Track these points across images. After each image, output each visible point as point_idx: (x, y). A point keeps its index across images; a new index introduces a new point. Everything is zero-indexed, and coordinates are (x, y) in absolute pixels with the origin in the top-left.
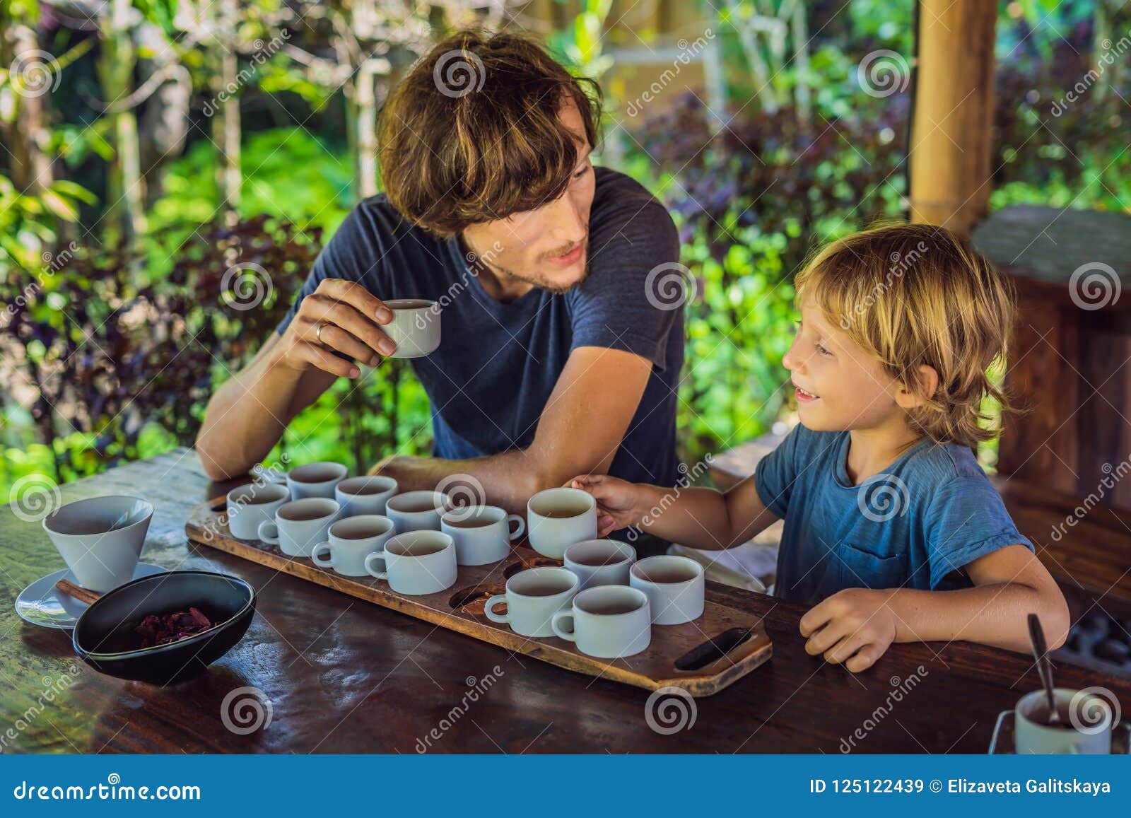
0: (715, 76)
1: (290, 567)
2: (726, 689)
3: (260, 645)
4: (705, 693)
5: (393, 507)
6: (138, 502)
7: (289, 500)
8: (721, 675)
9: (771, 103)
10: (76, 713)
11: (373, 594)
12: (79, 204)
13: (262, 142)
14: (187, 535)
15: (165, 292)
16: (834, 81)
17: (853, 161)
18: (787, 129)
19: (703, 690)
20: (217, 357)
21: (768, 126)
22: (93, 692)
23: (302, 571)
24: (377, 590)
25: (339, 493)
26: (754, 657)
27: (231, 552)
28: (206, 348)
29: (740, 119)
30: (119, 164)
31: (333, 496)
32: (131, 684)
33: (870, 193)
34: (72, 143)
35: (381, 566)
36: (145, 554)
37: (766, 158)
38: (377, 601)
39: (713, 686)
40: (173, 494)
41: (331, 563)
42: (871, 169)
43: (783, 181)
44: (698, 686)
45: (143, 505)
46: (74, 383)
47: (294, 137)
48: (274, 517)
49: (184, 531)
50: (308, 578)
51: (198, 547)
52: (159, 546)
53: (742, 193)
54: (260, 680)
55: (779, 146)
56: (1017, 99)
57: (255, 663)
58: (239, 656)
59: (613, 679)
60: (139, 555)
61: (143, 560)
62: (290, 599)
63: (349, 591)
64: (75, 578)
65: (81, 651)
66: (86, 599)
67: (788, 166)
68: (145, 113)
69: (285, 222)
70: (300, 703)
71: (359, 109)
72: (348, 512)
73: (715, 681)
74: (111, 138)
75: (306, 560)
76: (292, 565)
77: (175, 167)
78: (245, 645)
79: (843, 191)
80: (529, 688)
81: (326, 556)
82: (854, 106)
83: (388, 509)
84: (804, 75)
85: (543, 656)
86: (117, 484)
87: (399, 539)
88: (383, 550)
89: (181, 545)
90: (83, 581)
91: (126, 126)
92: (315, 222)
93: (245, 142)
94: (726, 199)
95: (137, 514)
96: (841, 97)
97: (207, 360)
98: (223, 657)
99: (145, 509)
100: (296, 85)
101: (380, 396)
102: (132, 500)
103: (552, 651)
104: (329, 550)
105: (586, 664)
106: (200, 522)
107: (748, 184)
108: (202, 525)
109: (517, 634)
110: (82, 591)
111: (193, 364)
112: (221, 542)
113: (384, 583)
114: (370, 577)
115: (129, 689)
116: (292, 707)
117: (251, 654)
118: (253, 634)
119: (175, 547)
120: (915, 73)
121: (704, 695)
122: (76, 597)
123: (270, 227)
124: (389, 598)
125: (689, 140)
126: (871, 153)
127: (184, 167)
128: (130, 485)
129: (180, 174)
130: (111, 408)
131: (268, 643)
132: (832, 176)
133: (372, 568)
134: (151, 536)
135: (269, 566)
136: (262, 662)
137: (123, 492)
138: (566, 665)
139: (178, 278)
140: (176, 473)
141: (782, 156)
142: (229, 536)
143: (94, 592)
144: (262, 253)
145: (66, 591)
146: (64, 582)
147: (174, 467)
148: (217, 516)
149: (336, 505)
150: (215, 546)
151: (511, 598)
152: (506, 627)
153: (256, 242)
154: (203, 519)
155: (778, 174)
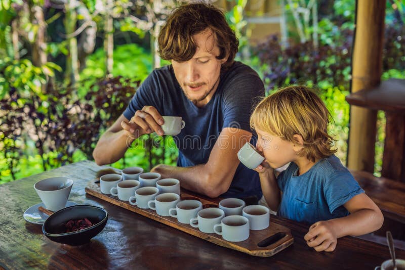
0: (284, 29)
1: (121, 205)
2: (276, 255)
3: (109, 233)
5: (159, 184)
6: (68, 180)
7: (122, 180)
8: (274, 250)
9: (303, 40)
10: (43, 255)
11: (151, 215)
12: (55, 70)
13: (121, 49)
14: (86, 192)
15: (84, 103)
16: (327, 31)
17: (332, 60)
18: (309, 49)
19: (268, 255)
20: (101, 127)
21: (302, 48)
22: (49, 248)
23: (126, 206)
25: (140, 179)
26: (286, 243)
27: (101, 198)
28: (98, 123)
29: (292, 45)
30: (70, 56)
31: (138, 179)
32: (63, 245)
33: (338, 72)
34: (54, 49)
35: (154, 205)
36: (70, 198)
37: (301, 59)
38: (152, 218)
39: (271, 254)
40: (82, 177)
41: (136, 204)
42: (339, 64)
43: (307, 68)
44: (266, 253)
46: (51, 135)
47: (133, 47)
48: (116, 186)
49: (84, 190)
50: (127, 209)
51: (89, 196)
52: (76, 195)
53: (292, 71)
54: (109, 245)
55: (305, 55)
56: (393, 40)
57: (107, 239)
58: (102, 236)
60: (68, 198)
61: (69, 200)
62: (121, 216)
63: (142, 214)
64: (45, 206)
65: (45, 233)
66: (48, 214)
67: (309, 62)
68: (79, 38)
69: (127, 79)
70: (123, 254)
71: (154, 39)
72: (143, 185)
73: (272, 252)
74: (68, 47)
75: (127, 202)
77: (91, 57)
78: (104, 232)
79: (329, 72)
80: (205, 251)
81: (134, 201)
82: (334, 41)
83: (157, 185)
84: (316, 29)
85: (210, 240)
86: (62, 172)
87: (160, 196)
88: (155, 200)
89: (83, 195)
90: (48, 207)
91: (73, 43)
92: (138, 79)
93: (115, 48)
94: (286, 73)
95: (68, 184)
96: (329, 37)
97: (98, 128)
98: (96, 236)
99: (70, 182)
100: (133, 29)
103: (213, 239)
104: (135, 199)
105: (226, 244)
106: (90, 187)
107: (294, 68)
109: (201, 232)
110: (47, 211)
111: (93, 129)
112: (98, 195)
113: (155, 211)
114: (150, 209)
115: (62, 247)
116: (119, 256)
117: (106, 236)
118: (107, 228)
119: (81, 196)
120: (355, 30)
121: (268, 257)
122: (45, 213)
123: (122, 80)
124: (156, 217)
125: (273, 52)
126: (339, 58)
127: (94, 57)
128: (67, 173)
129: (92, 60)
130: (63, 144)
131: (113, 232)
132: (325, 66)
133: (150, 206)
134: (72, 191)
135: (113, 204)
136: (109, 239)
138: (218, 244)
139: (88, 98)
140: (83, 169)
141: (307, 58)
142: (100, 192)
143: (51, 211)
144: (118, 90)
145: (42, 211)
146: (41, 207)
147: (83, 167)
148: (96, 185)
149: (138, 183)
150: (95, 196)
151: (199, 218)
152: (198, 229)
153: (117, 86)
154: (92, 186)
155: (305, 65)
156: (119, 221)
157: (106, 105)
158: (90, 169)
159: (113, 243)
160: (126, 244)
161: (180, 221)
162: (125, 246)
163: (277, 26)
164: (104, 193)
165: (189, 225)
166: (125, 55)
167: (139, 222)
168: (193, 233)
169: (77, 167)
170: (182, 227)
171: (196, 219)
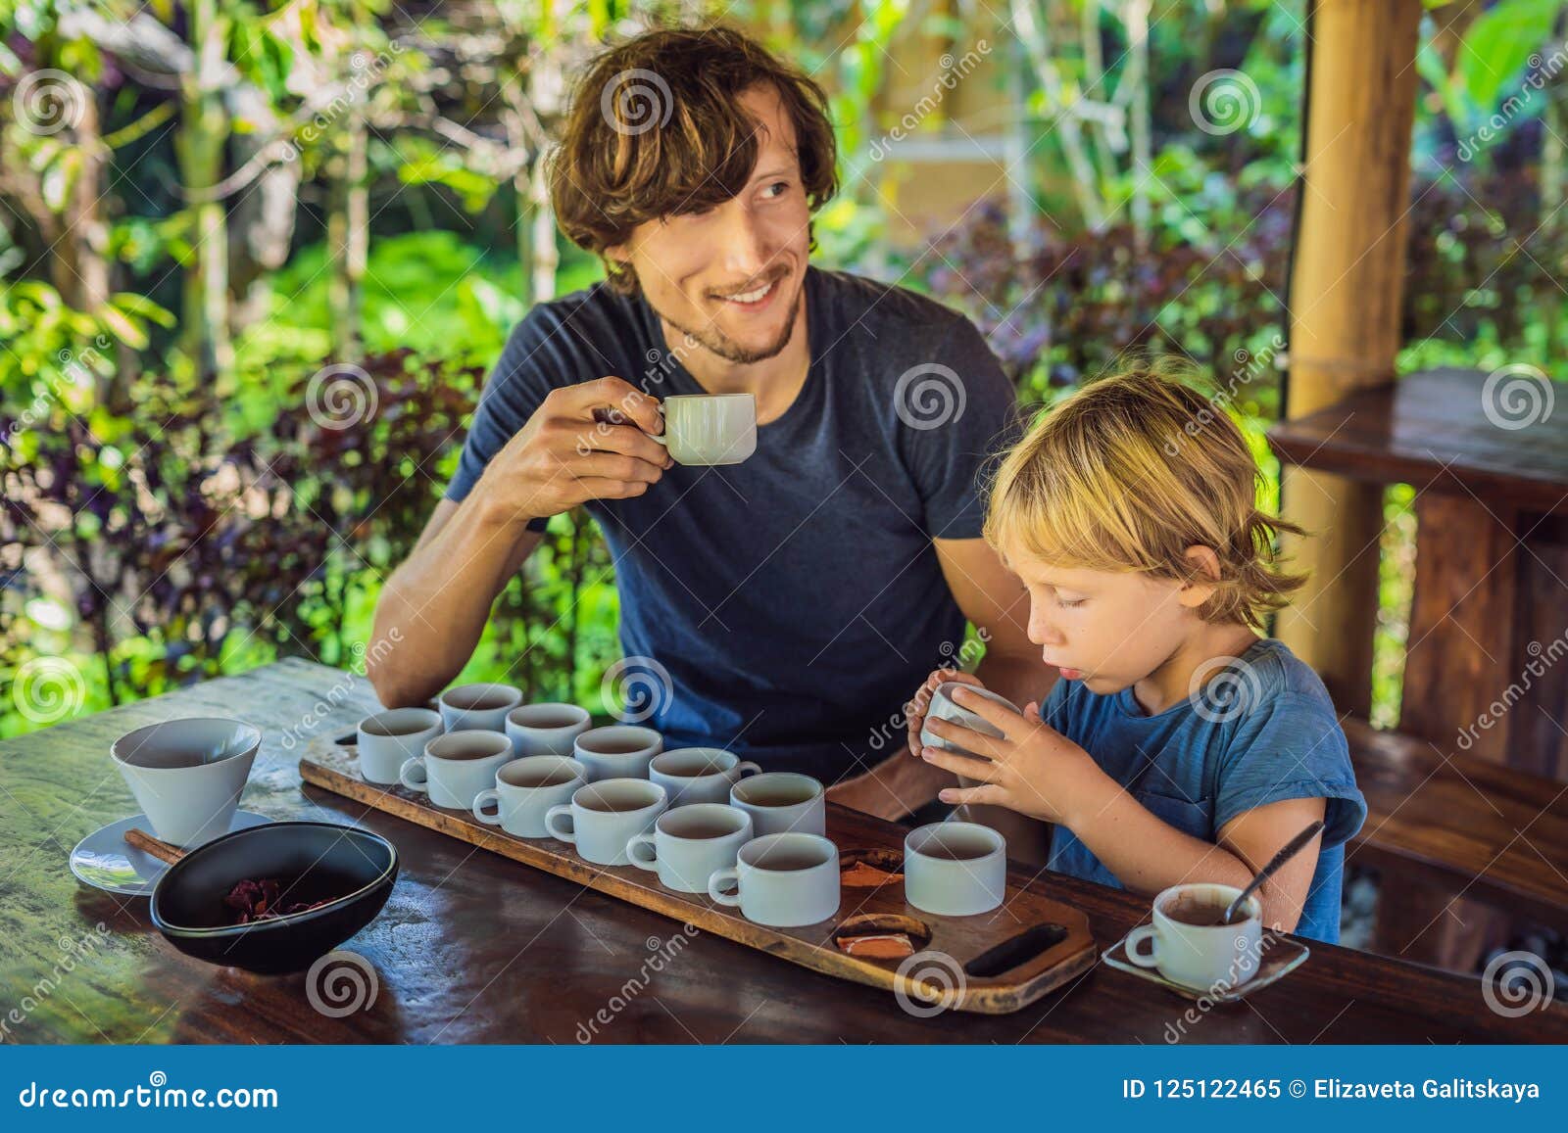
0: (1020, 178)
1: (442, 823)
2: (1034, 1004)
3: (401, 926)
4: (1005, 1008)
5: (583, 746)
6: (241, 727)
7: (441, 731)
8: (1027, 984)
9: (1099, 220)
10: (151, 1007)
11: (555, 863)
12: (150, 325)
13: (395, 249)
14: (302, 776)
15: (266, 450)
16: (1184, 192)
17: (1208, 303)
18: (1120, 255)
19: (1003, 1004)
20: (336, 539)
21: (1095, 250)
22: (175, 981)
23: (458, 829)
24: (559, 857)
25: (510, 725)
26: (1072, 962)
27: (360, 800)
28: (321, 526)
29: (1054, 241)
30: (200, 273)
31: (502, 729)
32: (226, 972)
33: (1232, 346)
34: (141, 243)
35: (567, 824)
36: (244, 799)
37: (1091, 294)
38: (560, 872)
39: (1015, 1000)
40: (282, 721)
41: (498, 818)
42: (1234, 314)
43: (1114, 327)
44: (996, 999)
45: (246, 733)
46: (138, 568)
47: (438, 244)
48: (422, 754)
49: (297, 771)
50: (466, 839)
51: (314, 792)
52: (263, 790)
53: (1056, 341)
54: (400, 972)
55: (1110, 278)
56: (1437, 226)
57: (394, 949)
58: (372, 938)
59: (879, 986)
60: (238, 802)
61: (241, 807)
62: (441, 866)
63: (522, 858)
64: (151, 828)
65: (162, 924)
66: (165, 856)
67: (1122, 305)
68: (238, 208)
69: (431, 359)
70: (456, 1005)
71: (535, 209)
72: (522, 751)
73: (1018, 992)
74: (192, 238)
75: (464, 814)
76: (445, 819)
77: (274, 281)
78: (381, 925)
79: (1197, 343)
80: (766, 995)
81: (491, 809)
82: (1212, 227)
83: (577, 748)
84: (1144, 182)
85: (786, 953)
86: (206, 703)
87: (594, 789)
88: (571, 803)
89: (293, 788)
90: (162, 832)
91: (212, 221)
92: (473, 361)
93: (372, 249)
94: (1035, 348)
95: (239, 744)
96: (1195, 213)
97: (322, 545)
98: (351, 940)
99: (250, 737)
100: (449, 175)
101: (554, 599)
102: (231, 726)
103: (797, 945)
104: (496, 800)
105: (844, 965)
106: (319, 758)
107: (1066, 328)
108: (323, 762)
109: (750, 922)
110: (161, 845)
111: (305, 548)
112: (348, 786)
113: (571, 847)
114: (552, 839)
115: (223, 978)
116: (443, 1010)
117: (388, 937)
118: (392, 910)
119: (284, 790)
120: (1300, 185)
121: (1003, 1012)
122: (151, 852)
123: (411, 364)
124: (576, 869)
125: (986, 266)
126: (1234, 292)
127: (286, 282)
128: (223, 706)
129: (278, 290)
130: (189, 603)
131: (413, 923)
132: (1181, 322)
133: (554, 827)
134: (256, 775)
135: (413, 820)
136: (403, 949)
137: (213, 714)
138: (816, 966)
139: (285, 429)
140: (285, 692)
141: (1113, 292)
142: (359, 778)
143: (177, 848)
144: (402, 399)
145: (138, 844)
146: (135, 832)
147: (283, 685)
148: (342, 752)
149: (506, 740)
150: (337, 791)
151: (744, 872)
152: (736, 911)
153: (393, 386)
154: (325, 755)
155: (1107, 317)
156: (434, 884)
157: (352, 458)
158: (312, 693)
159: (415, 965)
160: (465, 966)
161: (667, 880)
162: (461, 974)
163: (995, 169)
164: (371, 778)
165: (704, 900)
166: (411, 274)
167: (507, 888)
168: (722, 927)
169: (261, 684)
170: (675, 904)
171: (731, 875)
